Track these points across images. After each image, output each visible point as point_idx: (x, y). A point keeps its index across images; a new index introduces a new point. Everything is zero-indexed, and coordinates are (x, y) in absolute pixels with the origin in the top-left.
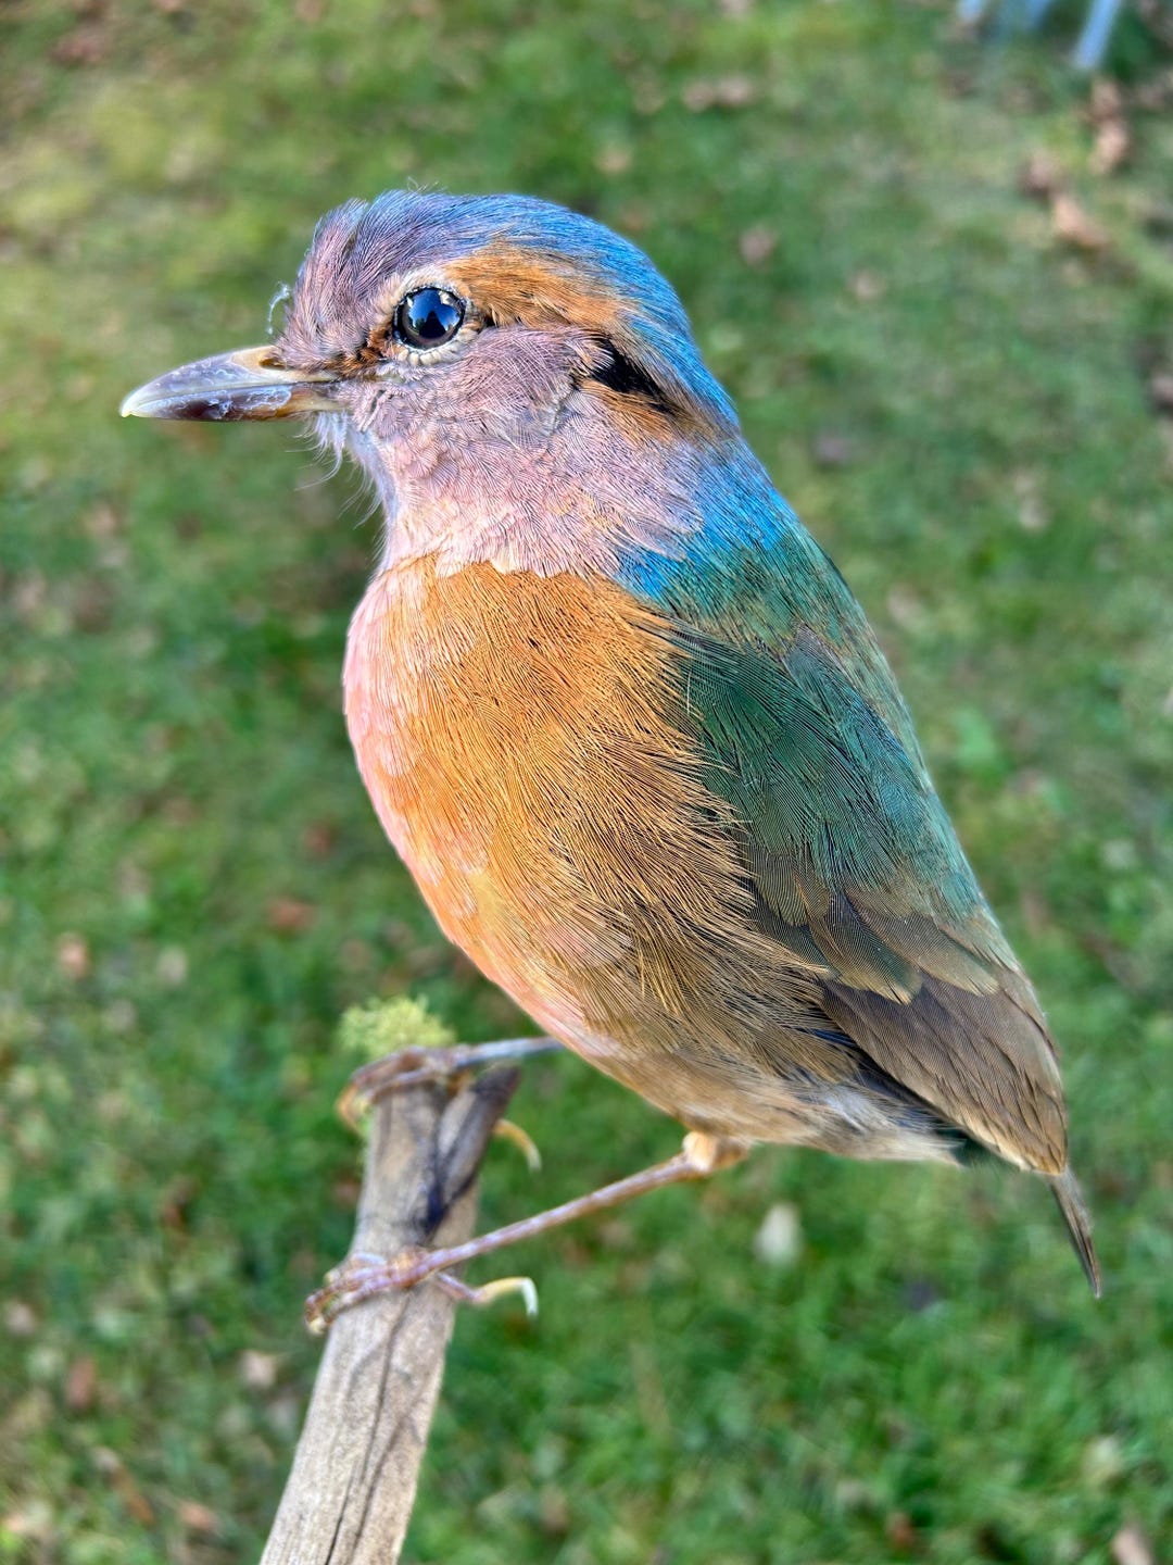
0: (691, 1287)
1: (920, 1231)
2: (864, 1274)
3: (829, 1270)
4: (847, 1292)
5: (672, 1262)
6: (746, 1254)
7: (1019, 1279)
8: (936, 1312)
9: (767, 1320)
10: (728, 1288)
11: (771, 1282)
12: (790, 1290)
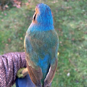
0: (62, 76)
1: (78, 78)
2: (73, 79)
3: (71, 78)
4: (72, 80)
5: (61, 74)
6: (66, 75)
7: (84, 83)
8: (78, 83)
9: (66, 79)
10: (64, 77)
11: (67, 77)
12: (68, 78)
